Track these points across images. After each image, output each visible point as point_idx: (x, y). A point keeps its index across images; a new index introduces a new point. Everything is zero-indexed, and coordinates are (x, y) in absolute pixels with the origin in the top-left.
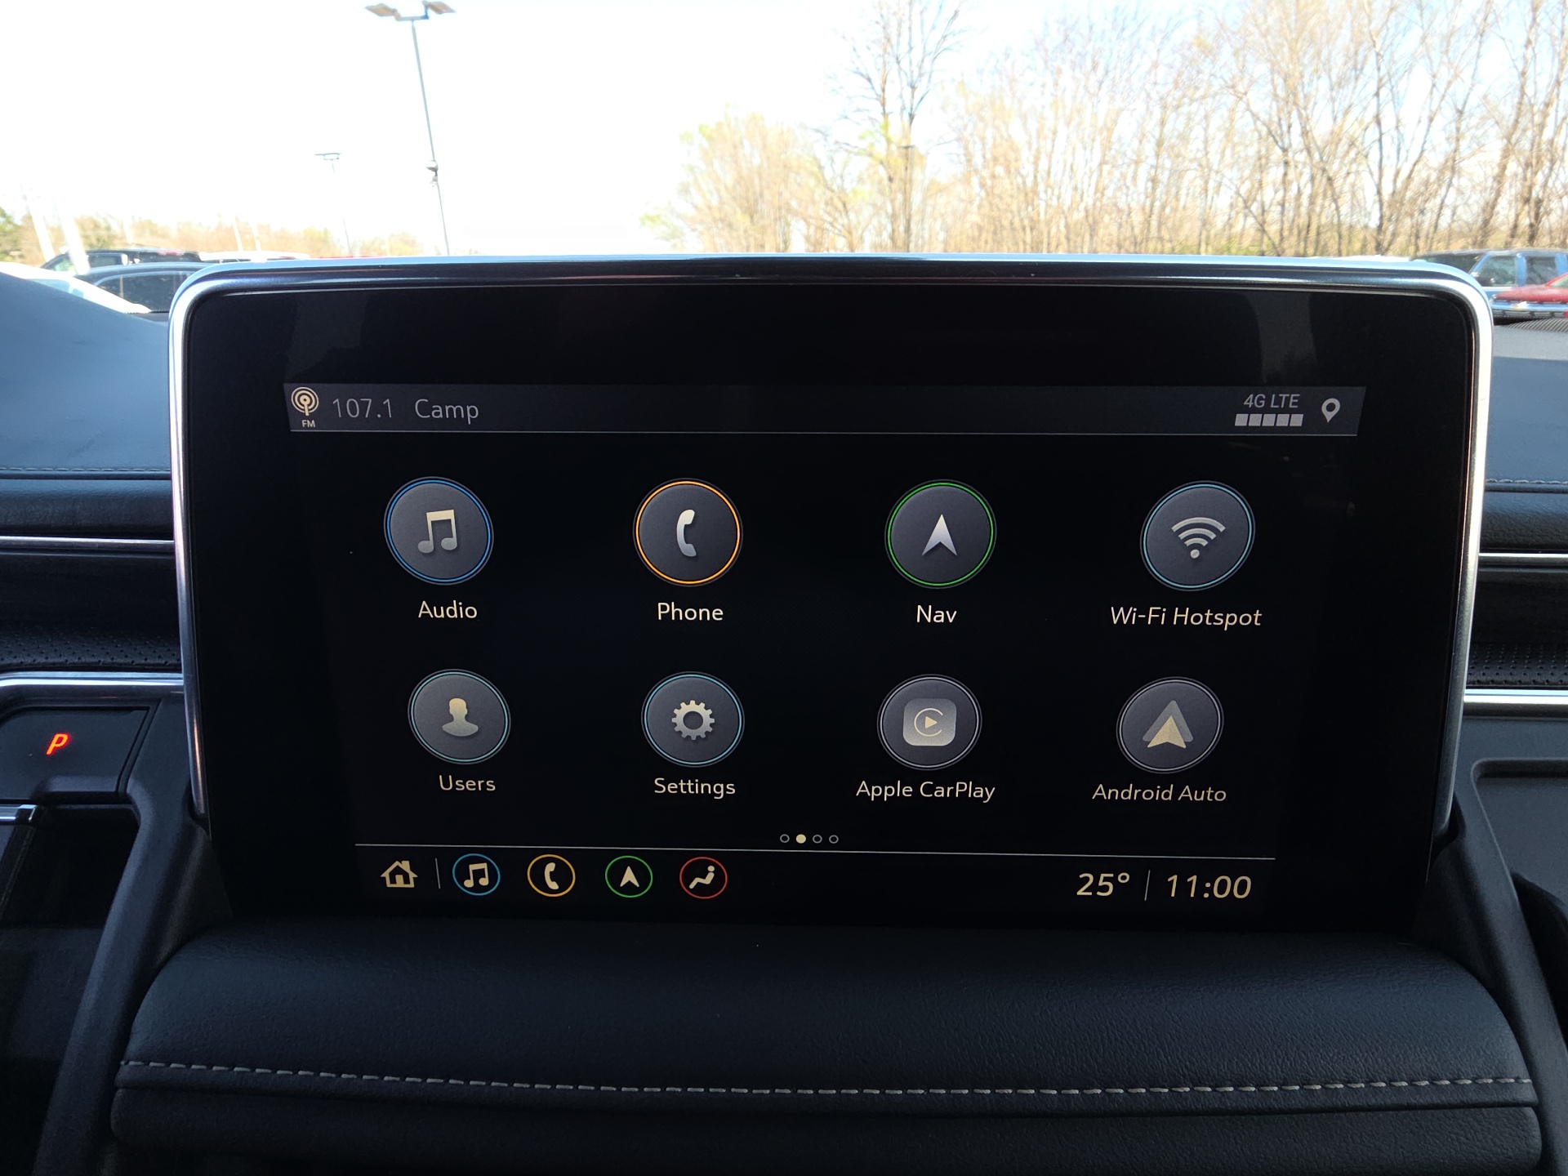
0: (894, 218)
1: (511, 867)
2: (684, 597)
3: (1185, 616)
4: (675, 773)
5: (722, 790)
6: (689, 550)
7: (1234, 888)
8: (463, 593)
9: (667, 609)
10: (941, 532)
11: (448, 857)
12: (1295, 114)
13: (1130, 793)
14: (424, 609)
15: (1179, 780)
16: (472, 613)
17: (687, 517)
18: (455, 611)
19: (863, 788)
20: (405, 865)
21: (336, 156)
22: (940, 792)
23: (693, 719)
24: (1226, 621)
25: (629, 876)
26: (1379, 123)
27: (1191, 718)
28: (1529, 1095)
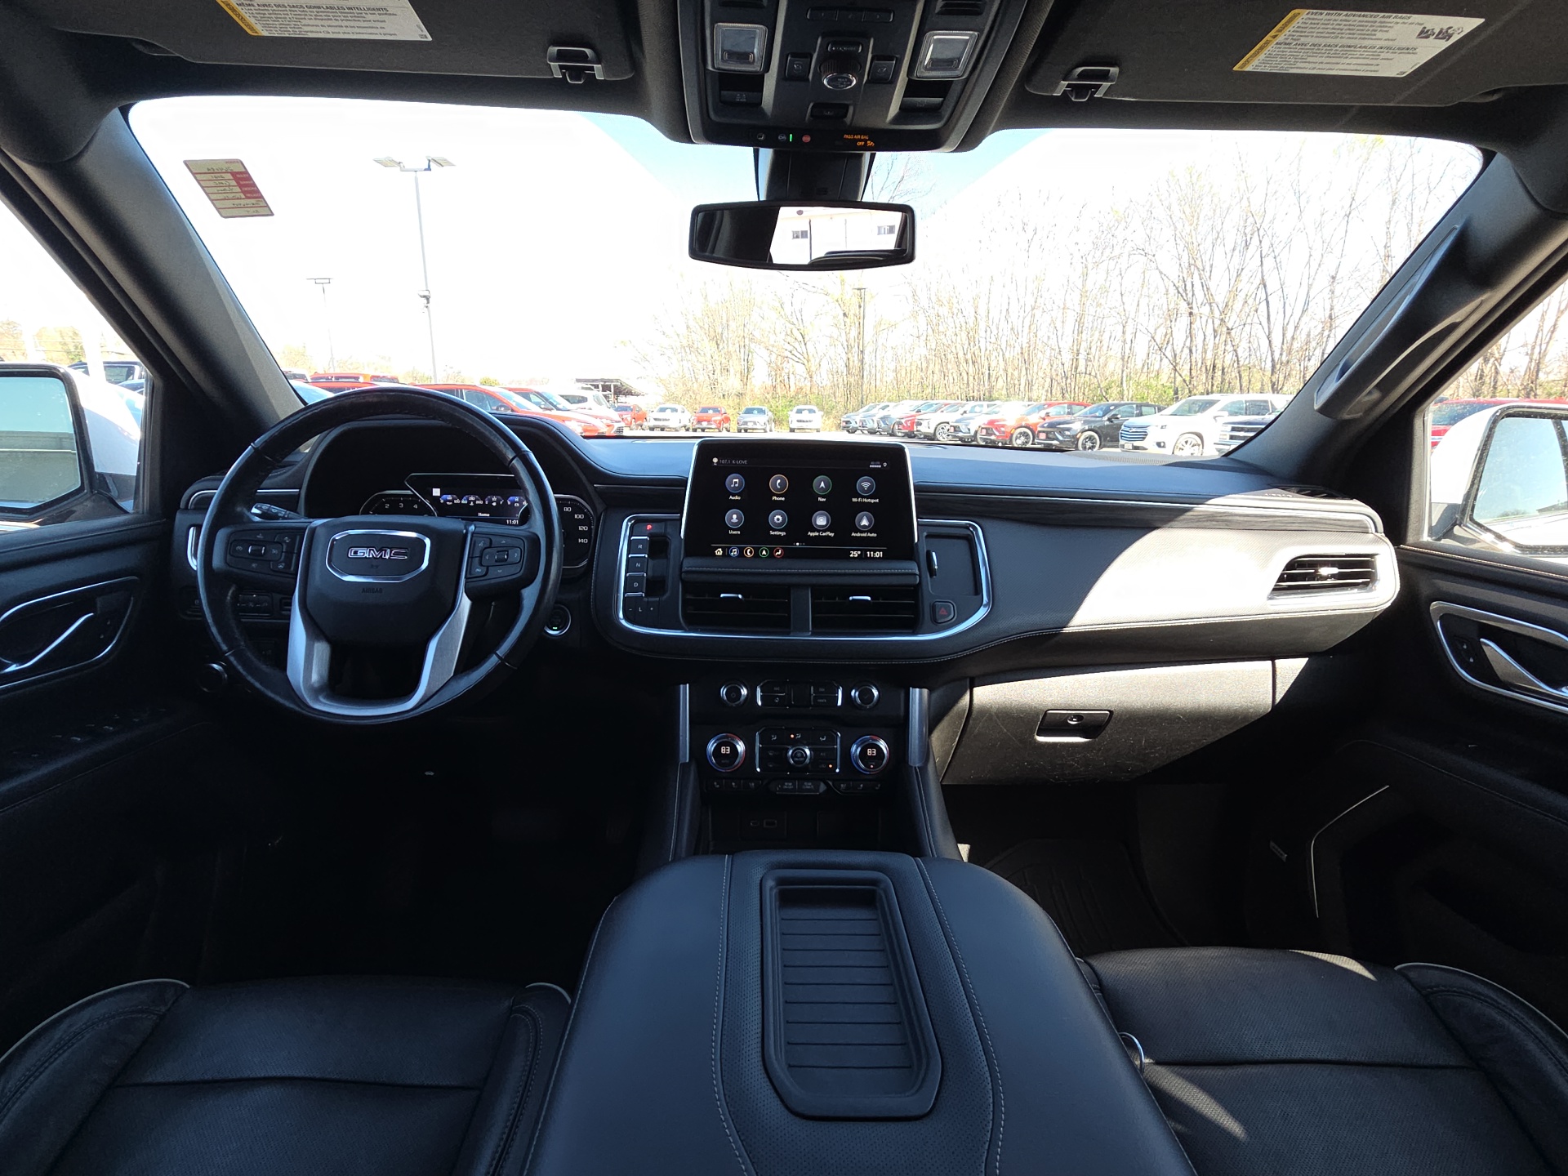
0: (849, 348)
1: (741, 550)
2: (778, 496)
3: (865, 500)
4: (774, 530)
5: (783, 534)
6: (779, 487)
7: (878, 554)
8: (738, 495)
9: (775, 498)
10: (822, 484)
11: (729, 548)
12: (1196, 276)
13: (859, 535)
14: (731, 497)
15: (867, 532)
16: (739, 498)
17: (779, 481)
18: (737, 498)
19: (809, 533)
20: (720, 550)
21: (327, 281)
22: (824, 534)
23: (778, 519)
24: (873, 501)
25: (764, 552)
26: (1265, 286)
27: (869, 520)
28: (917, 572)
